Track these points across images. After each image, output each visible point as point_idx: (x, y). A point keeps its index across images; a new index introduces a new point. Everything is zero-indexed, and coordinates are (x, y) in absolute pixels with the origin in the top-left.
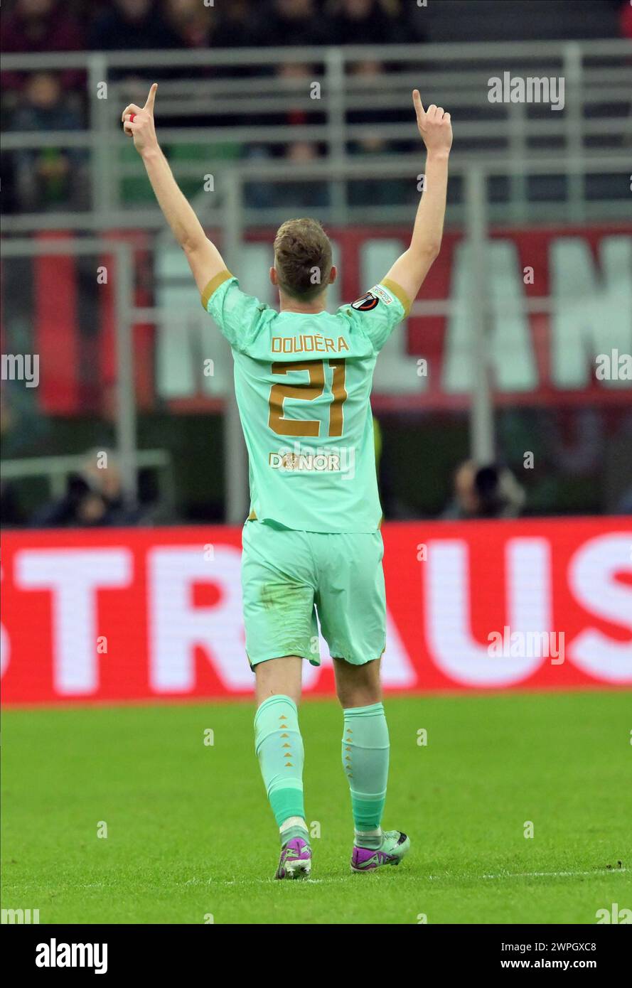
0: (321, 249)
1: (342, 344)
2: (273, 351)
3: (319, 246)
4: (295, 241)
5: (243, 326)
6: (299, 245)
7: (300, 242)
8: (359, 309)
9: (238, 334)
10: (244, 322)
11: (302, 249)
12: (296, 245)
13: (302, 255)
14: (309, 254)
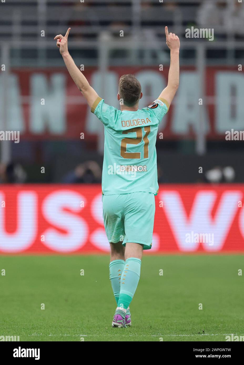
0: (138, 87)
1: (148, 120)
2: (123, 126)
3: (137, 85)
4: (128, 84)
5: (111, 117)
6: (130, 85)
7: (131, 84)
8: (151, 108)
9: (110, 121)
10: (111, 116)
11: (131, 87)
12: (128, 86)
13: (131, 89)
14: (134, 89)
